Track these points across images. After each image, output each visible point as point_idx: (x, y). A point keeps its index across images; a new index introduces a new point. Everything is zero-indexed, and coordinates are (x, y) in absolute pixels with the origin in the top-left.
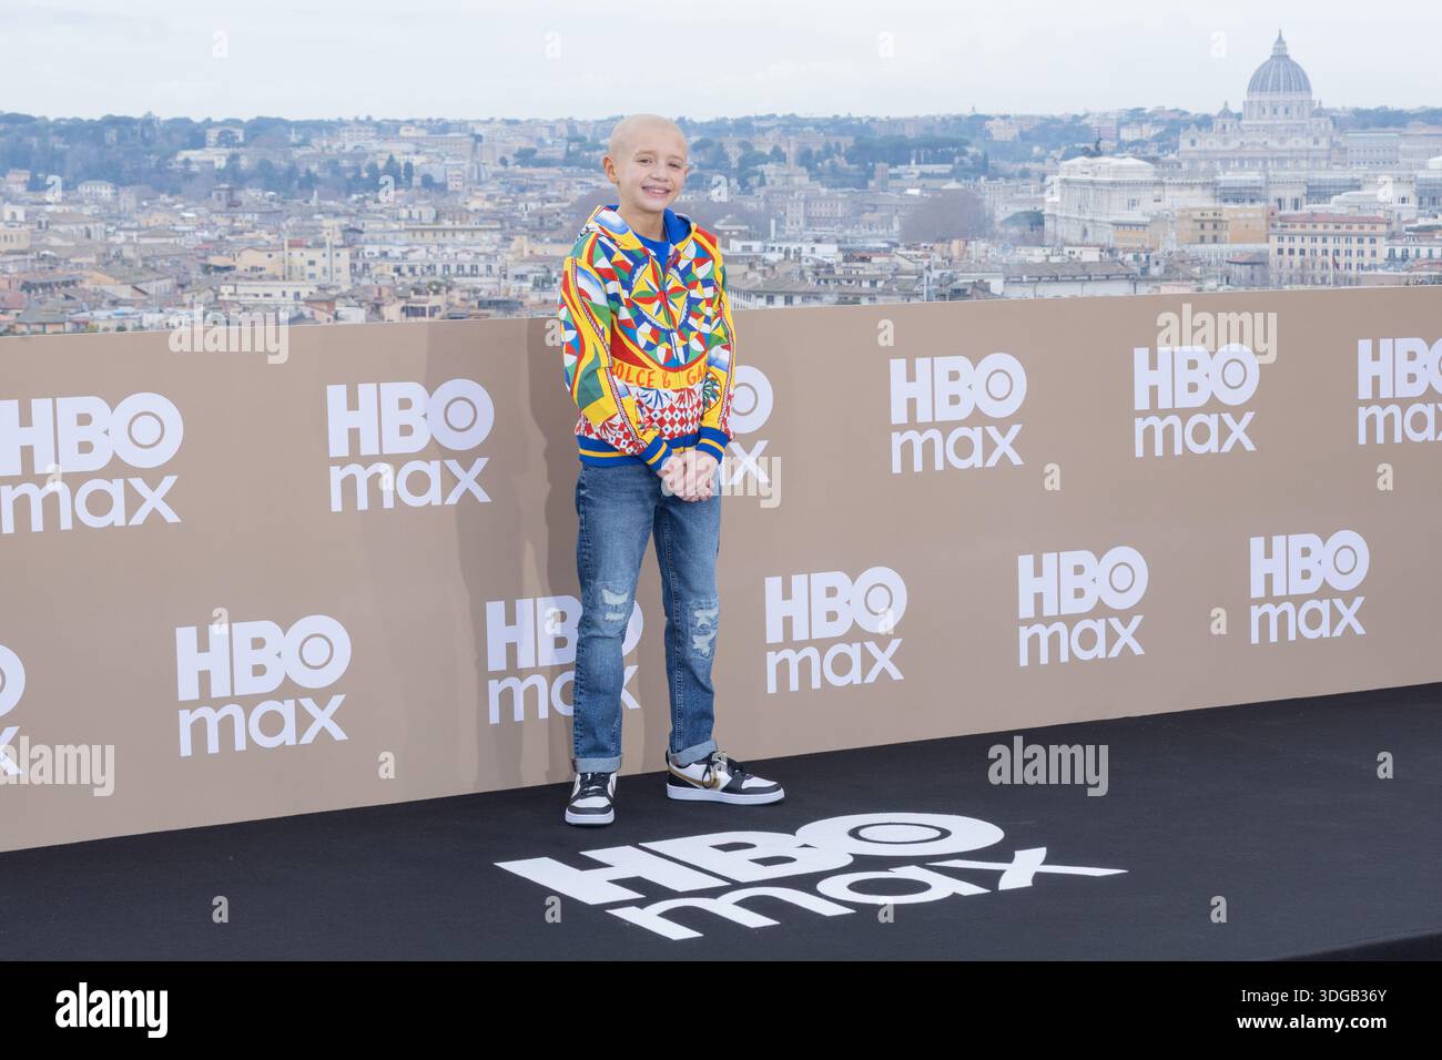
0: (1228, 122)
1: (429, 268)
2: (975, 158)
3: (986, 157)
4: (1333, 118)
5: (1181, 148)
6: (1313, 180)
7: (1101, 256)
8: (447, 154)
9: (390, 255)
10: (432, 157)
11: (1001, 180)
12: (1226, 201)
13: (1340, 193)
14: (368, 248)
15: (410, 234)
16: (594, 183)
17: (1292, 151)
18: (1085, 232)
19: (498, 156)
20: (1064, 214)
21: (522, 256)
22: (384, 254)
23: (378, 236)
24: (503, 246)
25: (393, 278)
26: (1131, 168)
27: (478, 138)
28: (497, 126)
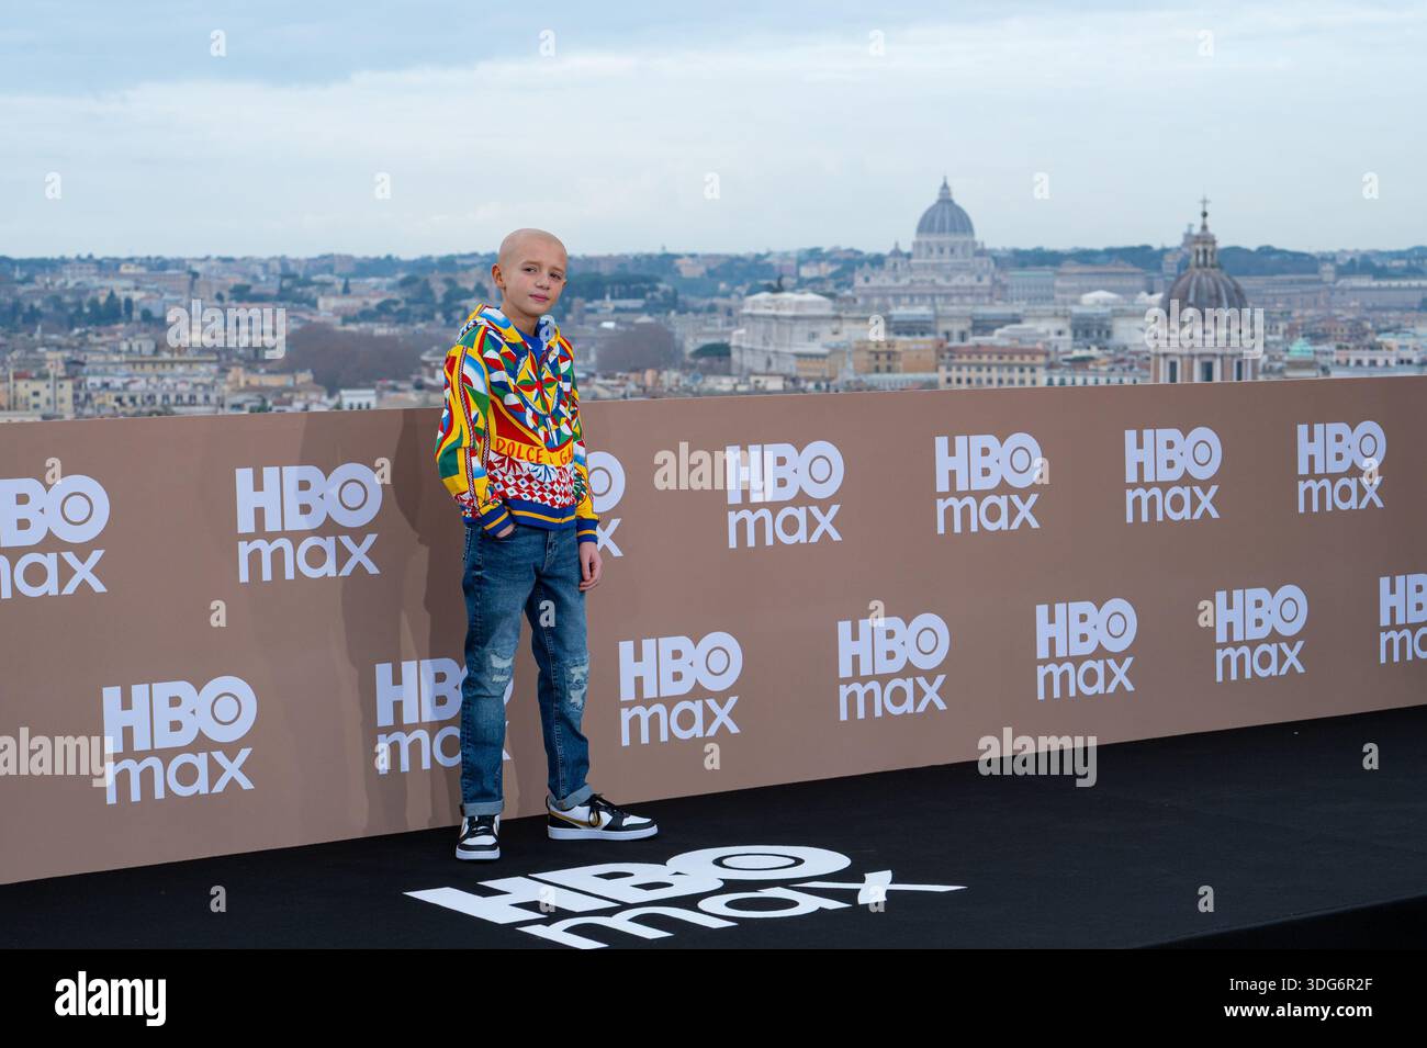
0: (899, 260)
1: (149, 398)
2: (665, 293)
3: (676, 293)
4: (995, 259)
5: (856, 285)
6: (977, 315)
7: (784, 385)
8: (166, 290)
9: (111, 385)
10: (153, 293)
11: (690, 314)
12: (898, 333)
13: (1001, 326)
14: (91, 380)
15: (130, 366)
16: (306, 316)
17: (957, 287)
18: (769, 363)
19: (215, 293)
20: (749, 346)
21: (238, 386)
22: (106, 385)
23: (100, 368)
24: (219, 377)
25: (115, 408)
26: (812, 304)
27: (195, 275)
28: (214, 263)
